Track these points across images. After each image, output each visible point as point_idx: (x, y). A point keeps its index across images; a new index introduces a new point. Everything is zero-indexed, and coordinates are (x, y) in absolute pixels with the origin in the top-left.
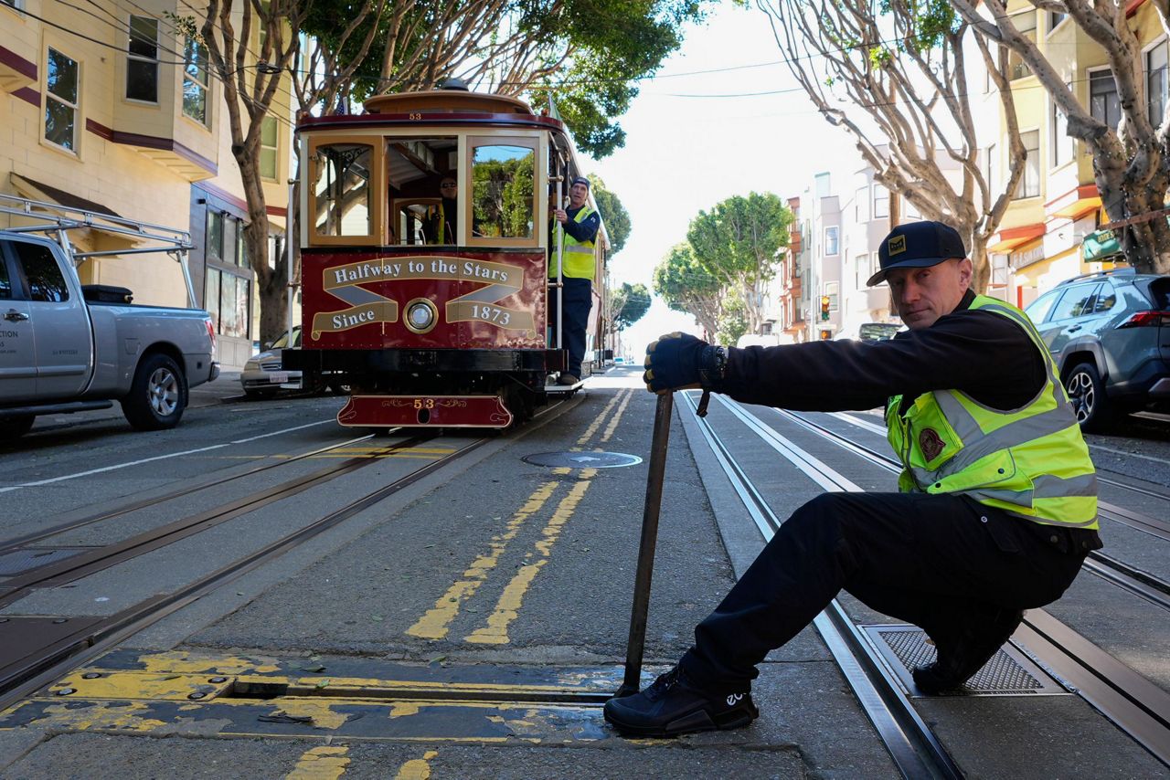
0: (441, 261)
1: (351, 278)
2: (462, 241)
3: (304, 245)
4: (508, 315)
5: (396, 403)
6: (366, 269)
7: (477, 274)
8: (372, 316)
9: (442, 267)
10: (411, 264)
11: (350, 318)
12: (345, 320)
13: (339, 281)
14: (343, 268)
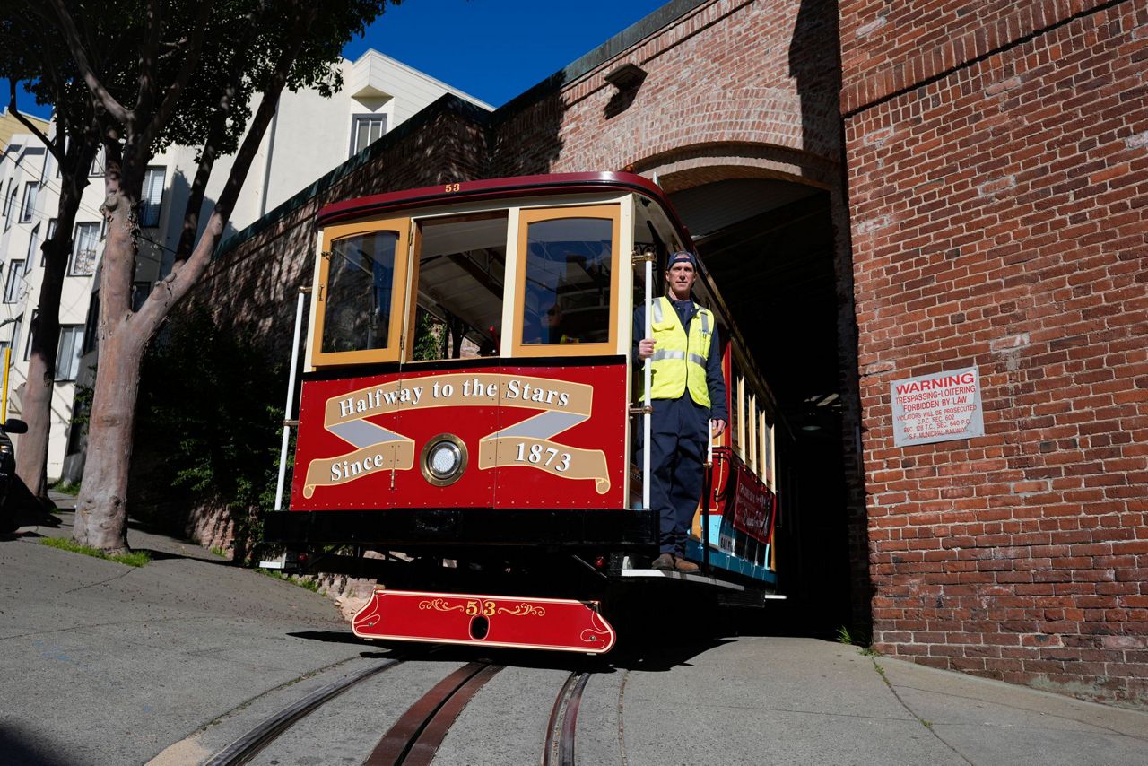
0: (476, 381)
1: (359, 410)
2: (506, 351)
3: (308, 368)
4: (569, 457)
5: (440, 606)
6: (378, 396)
7: (525, 397)
8: (379, 462)
9: (477, 389)
10: (436, 386)
11: (353, 466)
12: (346, 468)
13: (344, 414)
14: (350, 397)
